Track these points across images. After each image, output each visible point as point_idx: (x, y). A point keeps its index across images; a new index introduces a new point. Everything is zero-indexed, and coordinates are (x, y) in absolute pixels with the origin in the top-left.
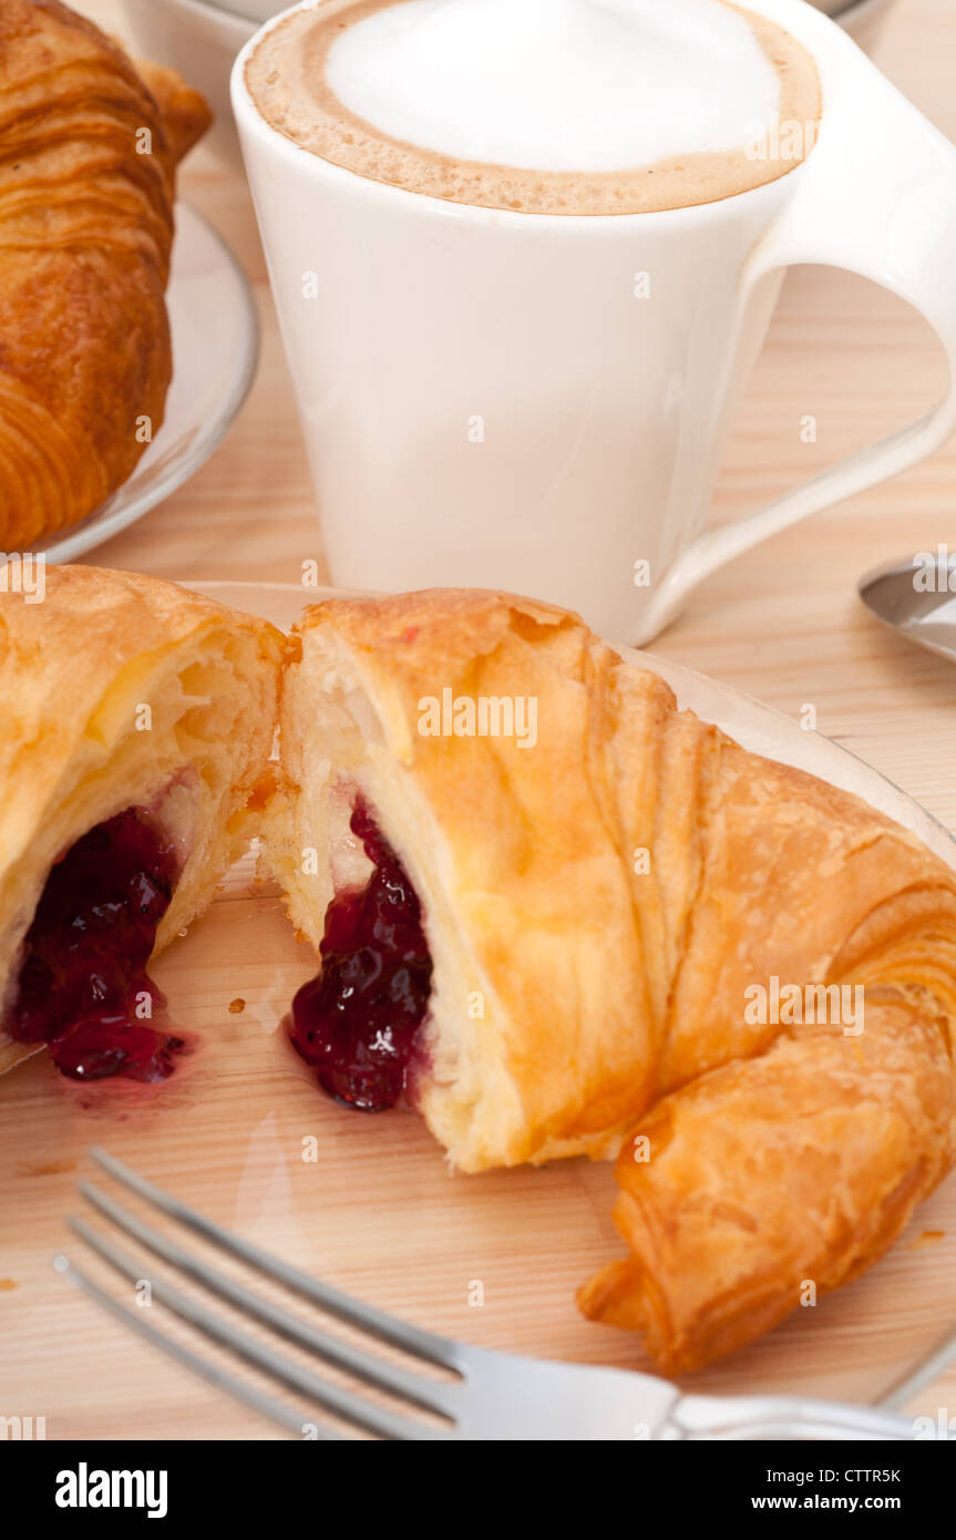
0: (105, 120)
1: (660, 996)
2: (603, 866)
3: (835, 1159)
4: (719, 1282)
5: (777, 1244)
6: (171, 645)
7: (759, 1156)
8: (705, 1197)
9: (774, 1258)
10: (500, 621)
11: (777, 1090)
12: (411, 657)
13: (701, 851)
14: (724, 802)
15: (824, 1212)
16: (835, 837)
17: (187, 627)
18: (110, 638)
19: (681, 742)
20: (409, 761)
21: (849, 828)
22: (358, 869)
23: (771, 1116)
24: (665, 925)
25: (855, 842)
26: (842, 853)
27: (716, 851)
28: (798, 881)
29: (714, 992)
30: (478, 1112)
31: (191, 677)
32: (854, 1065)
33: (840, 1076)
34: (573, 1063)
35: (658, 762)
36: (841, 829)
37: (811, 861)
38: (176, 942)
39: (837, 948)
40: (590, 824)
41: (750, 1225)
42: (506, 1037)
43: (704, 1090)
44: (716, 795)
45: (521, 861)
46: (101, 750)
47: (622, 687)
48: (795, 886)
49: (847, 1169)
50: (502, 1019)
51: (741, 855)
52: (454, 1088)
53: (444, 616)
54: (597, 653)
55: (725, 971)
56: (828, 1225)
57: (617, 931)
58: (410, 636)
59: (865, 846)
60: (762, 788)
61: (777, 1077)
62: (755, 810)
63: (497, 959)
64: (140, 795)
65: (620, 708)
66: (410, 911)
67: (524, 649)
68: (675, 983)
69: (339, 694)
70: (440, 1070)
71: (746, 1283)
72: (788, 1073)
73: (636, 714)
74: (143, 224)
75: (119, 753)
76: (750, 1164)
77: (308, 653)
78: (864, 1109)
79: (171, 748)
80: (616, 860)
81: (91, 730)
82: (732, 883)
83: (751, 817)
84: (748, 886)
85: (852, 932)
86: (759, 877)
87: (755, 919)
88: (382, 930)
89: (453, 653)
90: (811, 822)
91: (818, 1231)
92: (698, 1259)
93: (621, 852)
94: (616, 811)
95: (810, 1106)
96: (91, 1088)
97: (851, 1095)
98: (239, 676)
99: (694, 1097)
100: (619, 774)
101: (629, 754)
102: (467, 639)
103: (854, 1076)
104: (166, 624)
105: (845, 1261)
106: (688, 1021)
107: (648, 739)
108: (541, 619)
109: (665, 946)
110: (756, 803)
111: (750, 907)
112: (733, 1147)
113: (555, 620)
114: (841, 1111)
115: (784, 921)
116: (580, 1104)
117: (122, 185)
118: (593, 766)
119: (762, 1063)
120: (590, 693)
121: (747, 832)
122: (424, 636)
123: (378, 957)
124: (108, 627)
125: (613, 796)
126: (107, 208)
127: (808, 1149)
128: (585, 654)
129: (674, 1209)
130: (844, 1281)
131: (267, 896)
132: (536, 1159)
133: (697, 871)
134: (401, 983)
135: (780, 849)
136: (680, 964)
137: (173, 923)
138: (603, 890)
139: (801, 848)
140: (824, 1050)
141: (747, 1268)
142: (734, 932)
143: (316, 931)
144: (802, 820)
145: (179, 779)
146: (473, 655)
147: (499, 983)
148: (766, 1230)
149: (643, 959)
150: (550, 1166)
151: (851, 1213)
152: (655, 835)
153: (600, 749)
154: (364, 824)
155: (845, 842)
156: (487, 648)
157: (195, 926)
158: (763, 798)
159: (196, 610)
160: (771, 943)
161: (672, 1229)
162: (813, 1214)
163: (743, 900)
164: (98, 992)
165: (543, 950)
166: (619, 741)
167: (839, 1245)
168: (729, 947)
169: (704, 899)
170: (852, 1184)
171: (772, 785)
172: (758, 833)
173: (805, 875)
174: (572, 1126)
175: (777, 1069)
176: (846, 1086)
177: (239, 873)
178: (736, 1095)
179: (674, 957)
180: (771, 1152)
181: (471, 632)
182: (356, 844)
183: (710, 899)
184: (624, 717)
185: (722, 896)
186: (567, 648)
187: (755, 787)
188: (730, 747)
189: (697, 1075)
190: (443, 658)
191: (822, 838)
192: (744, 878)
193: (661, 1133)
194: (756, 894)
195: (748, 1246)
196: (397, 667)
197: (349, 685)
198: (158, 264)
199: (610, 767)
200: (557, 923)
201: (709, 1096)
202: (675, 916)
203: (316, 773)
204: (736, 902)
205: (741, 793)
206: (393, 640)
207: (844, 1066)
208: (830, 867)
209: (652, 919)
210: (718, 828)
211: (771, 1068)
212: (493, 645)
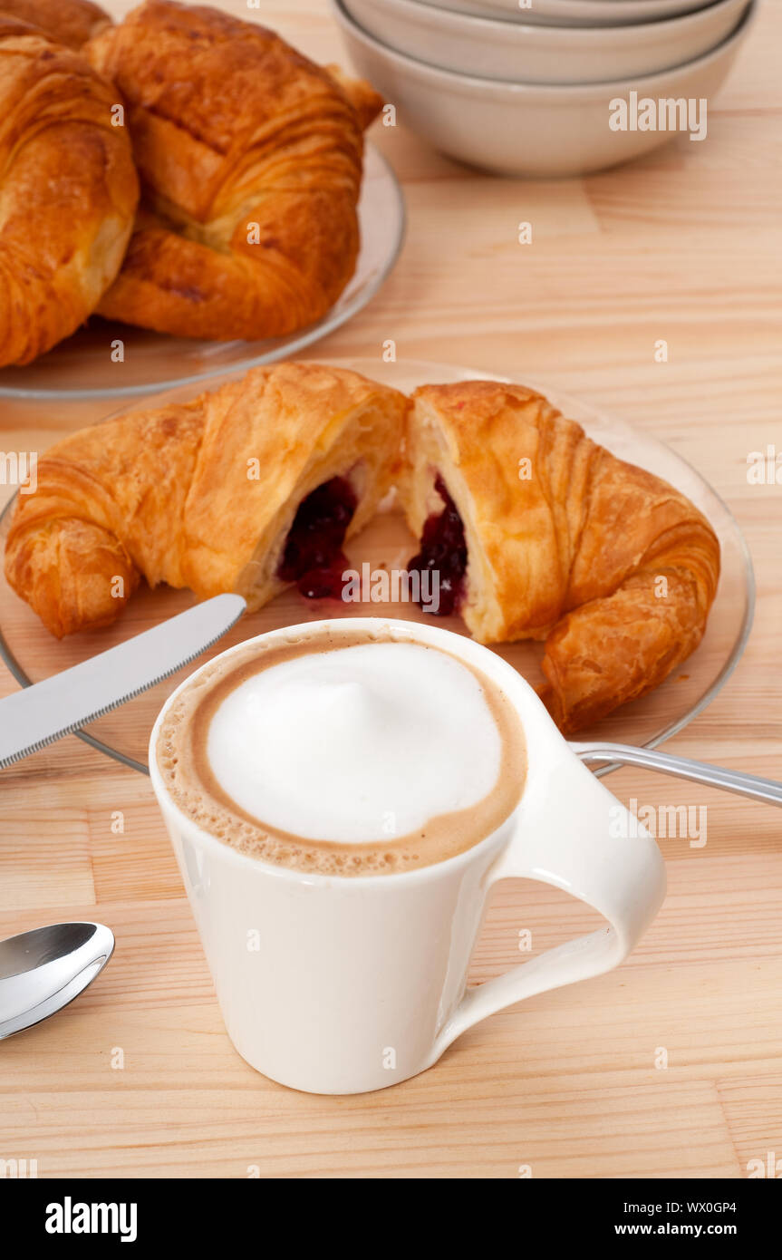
0: (329, 124)
1: (566, 569)
2: (542, 511)
3: (638, 643)
4: (583, 694)
5: (609, 678)
6: (354, 406)
7: (605, 641)
8: (580, 657)
9: (608, 684)
10: (501, 400)
11: (615, 612)
12: (460, 416)
13: (587, 505)
14: (600, 483)
15: (631, 665)
16: (647, 500)
17: (362, 397)
18: (327, 404)
19: (582, 454)
20: (458, 462)
21: (654, 496)
22: (438, 505)
23: (611, 624)
24: (569, 538)
25: (656, 503)
26: (650, 508)
27: (594, 505)
28: (630, 520)
29: (590, 568)
30: (486, 617)
31: (363, 419)
32: (650, 602)
33: (642, 606)
34: (525, 598)
35: (570, 465)
36: (650, 496)
37: (636, 511)
38: (356, 536)
39: (644, 550)
40: (537, 493)
41: (598, 670)
42: (496, 586)
43: (584, 611)
44: (597, 479)
45: (506, 509)
46: (322, 453)
47: (557, 429)
48: (629, 522)
49: (642, 647)
50: (495, 578)
51: (605, 506)
52: (476, 607)
53: (475, 397)
54: (546, 414)
55: (595, 559)
56: (632, 671)
57: (547, 541)
58: (460, 406)
59: (661, 505)
60: (619, 476)
61: (615, 606)
62: (613, 487)
63: (494, 552)
64: (340, 472)
65: (554, 439)
66: (459, 527)
67: (512, 413)
68: (573, 563)
69: (430, 427)
70: (471, 599)
71: (594, 695)
72: (620, 605)
73: (562, 442)
74: (348, 174)
75: (330, 455)
76: (600, 643)
77: (417, 407)
78: (652, 621)
79: (354, 450)
80: (548, 509)
81: (319, 444)
82: (601, 520)
83: (611, 489)
84: (607, 522)
85: (652, 543)
86: (613, 518)
87: (609, 536)
88: (448, 534)
89: (479, 415)
90: (637, 493)
91: (628, 674)
92: (576, 683)
93: (550, 506)
94: (549, 487)
95: (628, 619)
96: (316, 602)
97: (647, 615)
98: (386, 416)
99: (580, 614)
100: (551, 470)
101: (557, 461)
102: (485, 409)
103: (649, 607)
104: (352, 396)
105: (640, 687)
106: (579, 580)
107: (566, 454)
108: (521, 398)
109: (569, 547)
110: (614, 483)
111: (608, 531)
112: (593, 637)
113: (526, 398)
114: (641, 622)
115: (622, 537)
116: (529, 615)
117: (338, 156)
118: (540, 468)
119: (610, 600)
120: (540, 433)
121: (608, 497)
122: (467, 406)
123: (445, 547)
124: (326, 399)
125: (548, 481)
126: (331, 169)
127: (626, 638)
128: (540, 415)
129: (566, 663)
130: (639, 696)
131: (398, 515)
132: (512, 639)
133: (585, 514)
134: (455, 558)
135: (622, 505)
136: (576, 555)
137: (355, 526)
138: (542, 522)
139: (631, 505)
140: (637, 595)
141: (596, 688)
142: (600, 541)
143: (419, 533)
144: (633, 492)
145: (358, 463)
146: (487, 415)
147: (494, 561)
148: (605, 673)
149: (558, 552)
150: (517, 642)
151: (643, 666)
152: (566, 498)
153: (543, 459)
154: (440, 486)
155: (652, 503)
156: (494, 413)
157: (364, 528)
158: (618, 481)
159: (366, 388)
160: (616, 547)
161: (565, 671)
162: (626, 666)
163: (605, 527)
164: (319, 559)
165: (513, 549)
166: (553, 454)
167: (637, 680)
168: (597, 549)
169: (587, 527)
170: (644, 653)
171: (623, 475)
172: (614, 498)
173: (633, 517)
174: (526, 625)
175: (616, 603)
176: (645, 611)
177: (386, 503)
178: (597, 614)
179: (573, 552)
180: (610, 639)
181: (488, 405)
182: (436, 494)
183: (590, 527)
184: (556, 444)
185: (596, 525)
186: (531, 412)
187: (615, 476)
188: (607, 456)
189: (582, 604)
190: (474, 417)
191: (641, 500)
192: (606, 518)
193: (564, 629)
194: (611, 525)
195: (597, 679)
196: (453, 421)
197: (434, 425)
198: (354, 194)
199: (547, 468)
200: (521, 536)
201: (586, 613)
202: (574, 534)
203: (421, 461)
204: (600, 528)
205: (608, 479)
206: (453, 408)
207: (645, 602)
208: (645, 514)
209: (564, 536)
210: (596, 495)
211: (613, 602)
212: (497, 411)
